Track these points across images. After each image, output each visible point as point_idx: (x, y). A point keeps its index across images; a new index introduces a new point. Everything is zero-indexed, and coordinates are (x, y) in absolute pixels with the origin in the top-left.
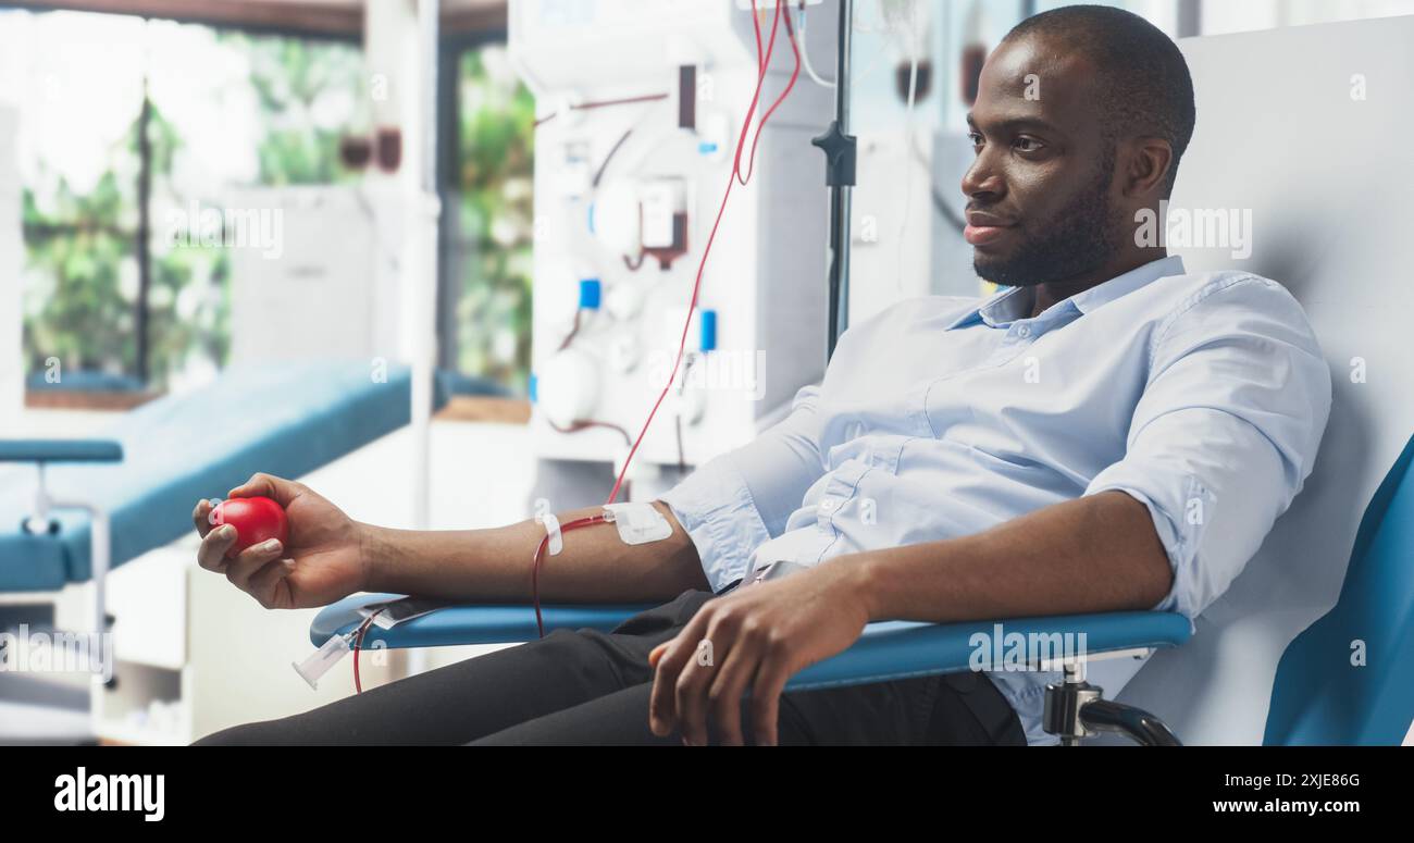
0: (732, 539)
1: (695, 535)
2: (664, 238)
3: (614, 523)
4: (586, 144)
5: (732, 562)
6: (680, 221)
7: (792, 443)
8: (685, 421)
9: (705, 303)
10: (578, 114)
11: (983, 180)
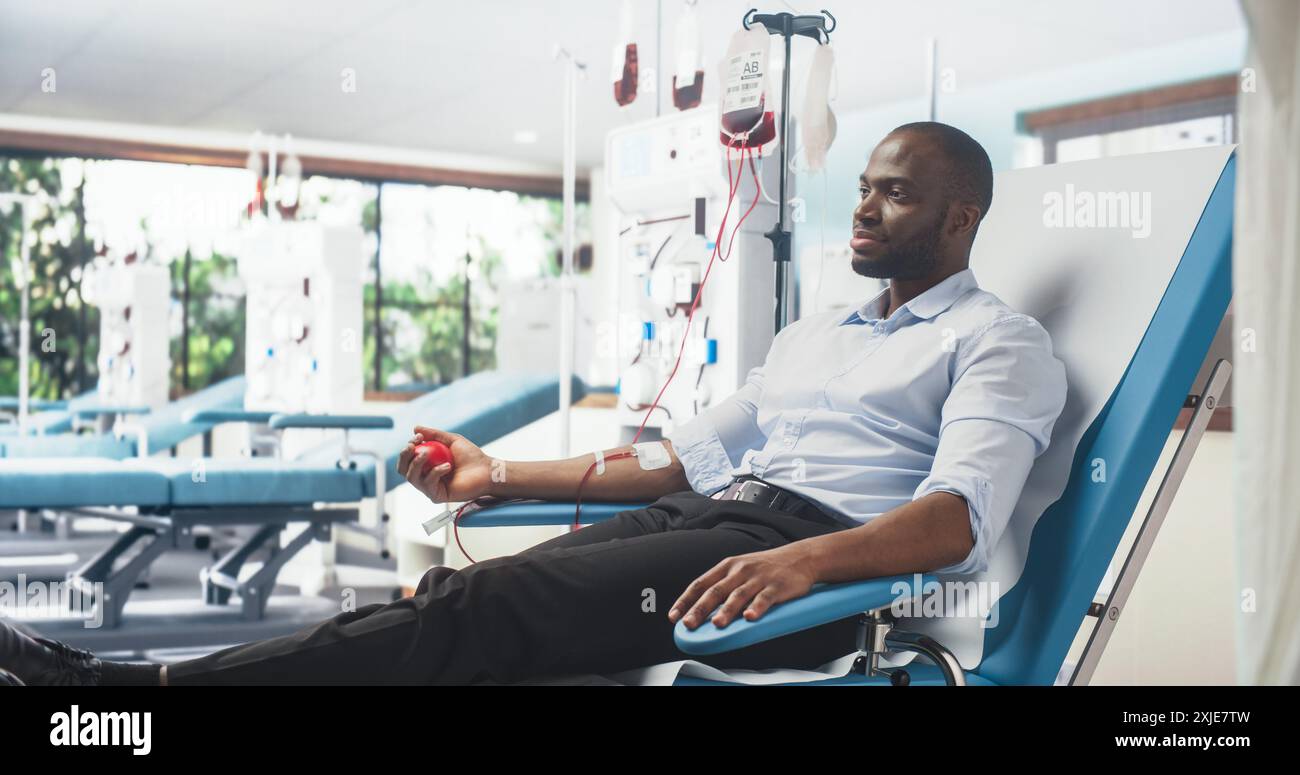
0: (706, 461)
1: (683, 460)
2: (687, 298)
3: (637, 456)
4: (648, 245)
5: (706, 476)
6: (696, 289)
7: (744, 406)
8: (699, 404)
9: (710, 336)
10: (643, 227)
11: (867, 212)
